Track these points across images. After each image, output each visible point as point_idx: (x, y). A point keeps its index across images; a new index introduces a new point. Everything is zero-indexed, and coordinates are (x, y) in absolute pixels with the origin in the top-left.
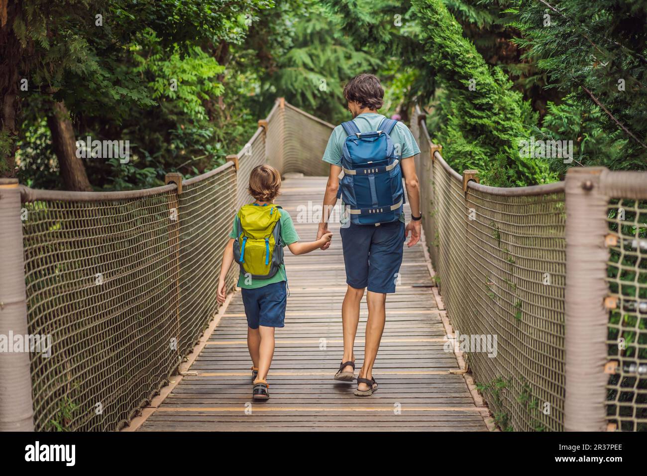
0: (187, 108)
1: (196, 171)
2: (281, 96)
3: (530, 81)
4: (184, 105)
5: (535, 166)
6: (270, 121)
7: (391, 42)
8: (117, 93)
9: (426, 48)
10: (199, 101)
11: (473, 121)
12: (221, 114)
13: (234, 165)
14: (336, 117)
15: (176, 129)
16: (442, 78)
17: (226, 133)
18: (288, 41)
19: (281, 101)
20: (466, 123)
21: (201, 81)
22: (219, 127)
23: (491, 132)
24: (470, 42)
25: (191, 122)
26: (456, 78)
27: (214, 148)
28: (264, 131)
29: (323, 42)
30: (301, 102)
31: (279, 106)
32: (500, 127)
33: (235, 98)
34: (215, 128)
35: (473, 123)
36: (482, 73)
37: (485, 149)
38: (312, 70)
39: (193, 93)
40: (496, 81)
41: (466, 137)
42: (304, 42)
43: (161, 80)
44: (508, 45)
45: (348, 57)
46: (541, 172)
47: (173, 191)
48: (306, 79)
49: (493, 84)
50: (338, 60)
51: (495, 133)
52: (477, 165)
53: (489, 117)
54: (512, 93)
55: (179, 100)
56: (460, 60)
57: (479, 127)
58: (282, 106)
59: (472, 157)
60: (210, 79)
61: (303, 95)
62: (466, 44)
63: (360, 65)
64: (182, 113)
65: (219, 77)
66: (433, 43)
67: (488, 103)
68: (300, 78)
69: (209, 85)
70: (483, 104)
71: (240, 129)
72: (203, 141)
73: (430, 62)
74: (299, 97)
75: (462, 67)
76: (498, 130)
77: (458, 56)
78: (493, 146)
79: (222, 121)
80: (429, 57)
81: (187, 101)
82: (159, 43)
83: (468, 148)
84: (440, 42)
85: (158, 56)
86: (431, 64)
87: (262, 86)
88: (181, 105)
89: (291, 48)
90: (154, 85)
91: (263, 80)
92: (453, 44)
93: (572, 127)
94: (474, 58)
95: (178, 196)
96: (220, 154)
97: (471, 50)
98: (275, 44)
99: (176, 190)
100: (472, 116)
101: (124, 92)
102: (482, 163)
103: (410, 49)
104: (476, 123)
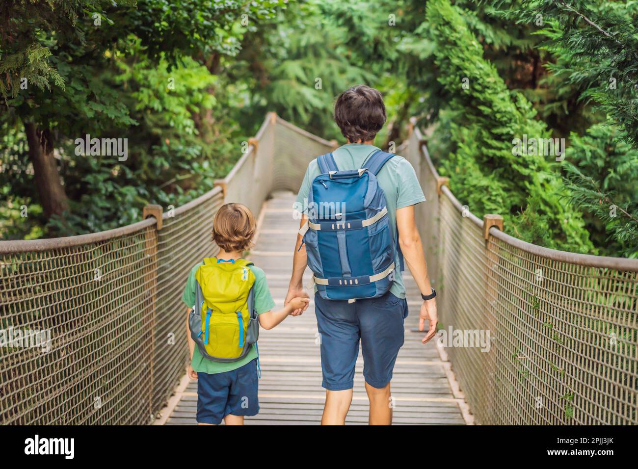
0: (175, 122)
1: (180, 190)
2: (272, 110)
3: (549, 109)
4: (171, 118)
5: (558, 205)
6: (261, 138)
7: (398, 60)
8: (91, 109)
9: (442, 70)
10: (188, 114)
11: (491, 152)
12: (210, 129)
13: (222, 192)
14: (327, 132)
15: (161, 145)
16: (458, 103)
17: (215, 150)
18: (283, 53)
19: (272, 116)
20: (482, 154)
21: (190, 92)
22: (208, 144)
23: (510, 165)
24: (491, 64)
25: (177, 136)
26: (474, 103)
27: (201, 167)
28: (254, 150)
29: (317, 55)
30: (292, 118)
31: (270, 122)
32: (520, 160)
33: (225, 111)
34: (203, 145)
35: (491, 155)
36: (503, 99)
37: (503, 183)
38: (304, 84)
39: (180, 104)
40: (518, 109)
41: (482, 170)
42: (297, 55)
43: (145, 90)
44: (523, 68)
45: (343, 71)
46: (564, 211)
47: (151, 226)
48: (298, 93)
49: (515, 112)
50: (331, 74)
51: (515, 166)
52: (494, 202)
53: (509, 149)
54: (535, 123)
55: (165, 113)
56: (479, 84)
57: (497, 160)
58: (274, 121)
59: (488, 192)
60: (200, 90)
61: (295, 110)
62: (486, 66)
63: (353, 80)
64: (167, 127)
65: (209, 89)
66: (449, 64)
67: (508, 134)
68: (293, 92)
69: (199, 97)
70: (502, 134)
71: (229, 146)
72: (189, 158)
73: (445, 85)
74: (290, 112)
75: (481, 92)
76: (518, 163)
77: (476, 79)
78: (512, 180)
79: (210, 137)
80: (445, 78)
81: (175, 113)
82: (144, 52)
83: (485, 182)
84: (458, 64)
85: (143, 64)
86: (447, 87)
87: (252, 98)
88: (167, 117)
89: (283, 60)
90: (139, 96)
91: (253, 91)
92: (472, 66)
93: (595, 161)
94: (495, 83)
95: (158, 232)
96: (207, 174)
97: (492, 73)
98: (268, 55)
99: (155, 225)
100: (489, 147)
101: (99, 108)
102: (499, 199)
103: (417, 68)
104: (495, 155)
